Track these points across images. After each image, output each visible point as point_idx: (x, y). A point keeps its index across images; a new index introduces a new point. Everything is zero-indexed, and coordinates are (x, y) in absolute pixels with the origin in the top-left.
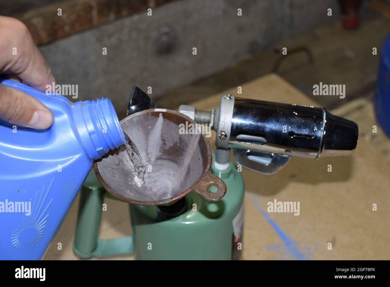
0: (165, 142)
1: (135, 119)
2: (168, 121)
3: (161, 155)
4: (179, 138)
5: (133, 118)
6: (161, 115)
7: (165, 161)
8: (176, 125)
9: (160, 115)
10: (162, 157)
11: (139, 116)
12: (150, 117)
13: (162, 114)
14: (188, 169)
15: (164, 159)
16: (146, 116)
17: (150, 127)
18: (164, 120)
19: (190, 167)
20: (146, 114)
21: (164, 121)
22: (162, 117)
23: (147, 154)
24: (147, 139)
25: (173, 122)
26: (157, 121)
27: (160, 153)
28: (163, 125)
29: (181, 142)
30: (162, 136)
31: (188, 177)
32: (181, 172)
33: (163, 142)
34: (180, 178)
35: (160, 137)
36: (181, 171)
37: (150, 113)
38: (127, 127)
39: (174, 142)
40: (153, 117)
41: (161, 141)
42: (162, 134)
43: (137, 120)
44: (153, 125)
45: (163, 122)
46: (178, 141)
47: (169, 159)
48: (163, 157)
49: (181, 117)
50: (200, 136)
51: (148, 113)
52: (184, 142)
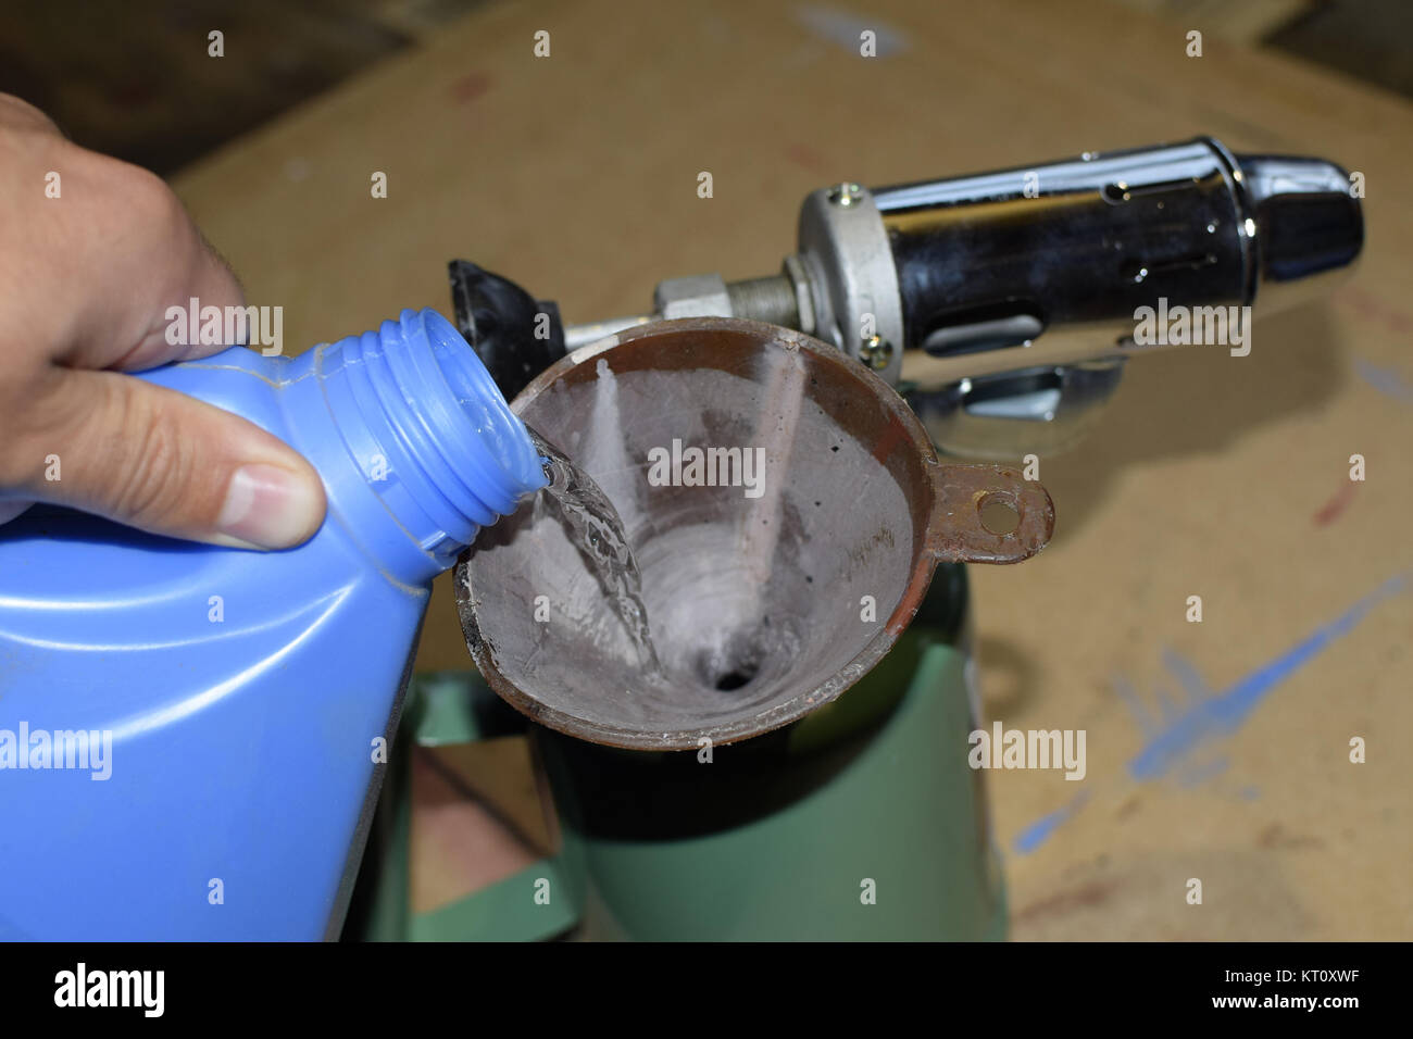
0: (646, 465)
2: (636, 377)
3: (647, 521)
4: (699, 418)
6: (602, 366)
7: (667, 536)
8: (674, 375)
9: (599, 371)
10: (652, 527)
12: (565, 399)
13: (606, 363)
14: (786, 513)
15: (664, 530)
16: (548, 403)
17: (577, 435)
18: (619, 381)
19: (796, 502)
20: (549, 391)
21: (622, 384)
22: (609, 372)
25: (657, 368)
26: (593, 398)
27: (642, 518)
28: (622, 401)
29: (714, 428)
30: (628, 449)
31: (799, 540)
32: (745, 544)
33: (638, 467)
34: (751, 568)
35: (623, 456)
36: (748, 539)
37: (561, 384)
40: (577, 390)
41: (631, 468)
42: (627, 437)
44: (584, 424)
45: (619, 389)
46: (701, 431)
47: (683, 522)
48: (657, 524)
49: (690, 333)
50: (806, 364)
51: (553, 384)
52: (730, 420)
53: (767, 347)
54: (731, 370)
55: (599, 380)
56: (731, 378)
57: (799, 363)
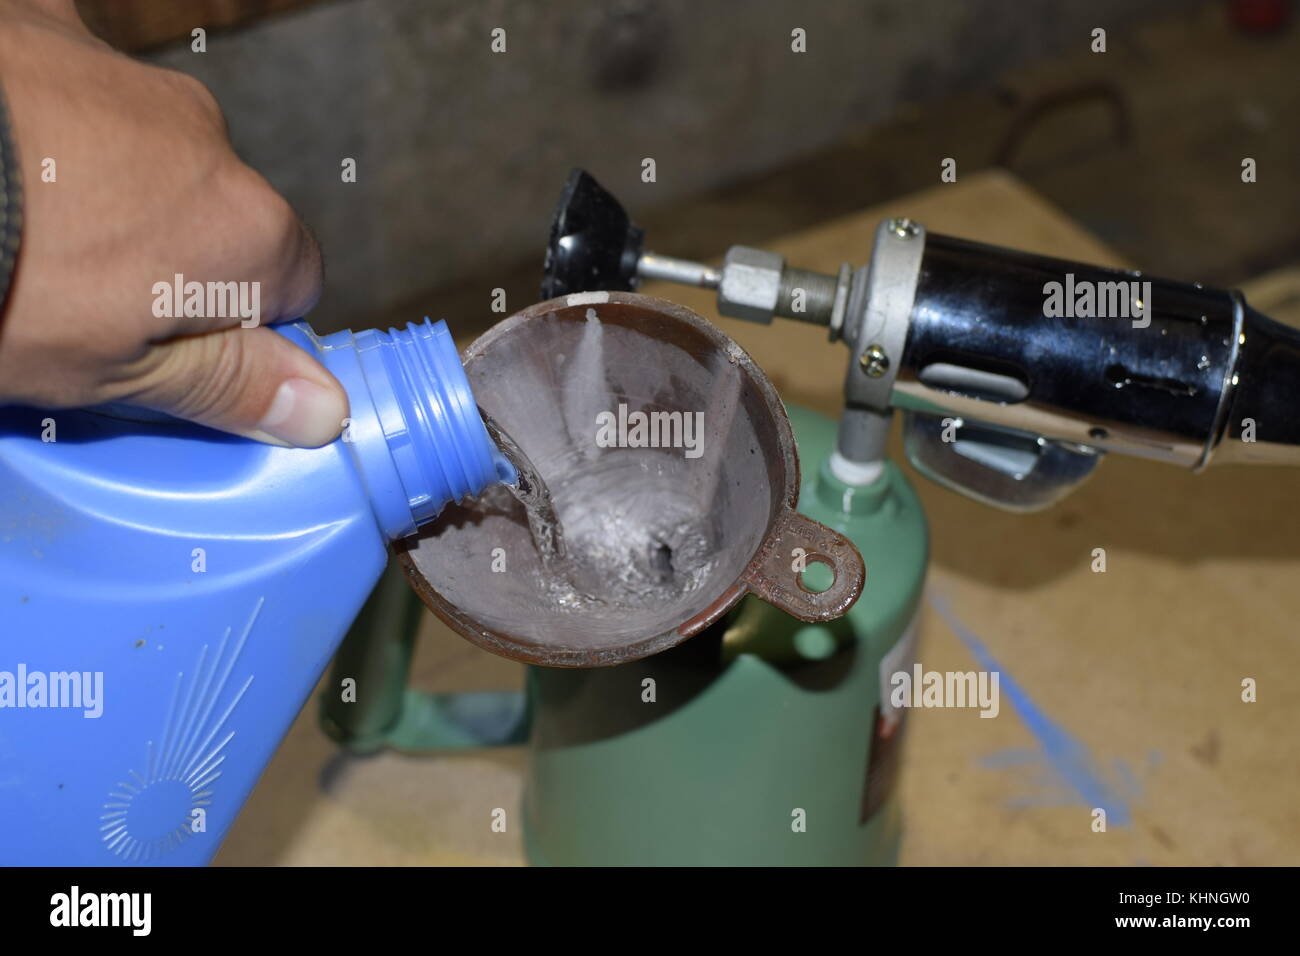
0: (622, 396)
1: (503, 344)
2: (621, 331)
4: (668, 380)
5: (496, 341)
6: (591, 315)
8: (651, 340)
9: (587, 316)
11: (516, 331)
12: (555, 328)
13: (594, 313)
14: (721, 478)
16: (540, 326)
17: (561, 358)
18: (605, 329)
19: (727, 473)
20: (541, 320)
21: (607, 332)
22: (596, 320)
23: (570, 442)
24: (559, 398)
25: (637, 329)
26: (581, 334)
28: (605, 343)
29: (679, 390)
30: (608, 379)
31: (725, 503)
32: (696, 483)
33: (616, 395)
35: (602, 383)
37: (552, 316)
38: (483, 374)
39: (656, 392)
40: (565, 324)
42: (607, 371)
43: (511, 345)
44: (571, 350)
46: (669, 388)
49: (664, 316)
50: (742, 379)
51: (546, 315)
52: (689, 390)
53: (719, 351)
54: (693, 355)
55: (587, 323)
56: (693, 361)
57: (738, 374)
